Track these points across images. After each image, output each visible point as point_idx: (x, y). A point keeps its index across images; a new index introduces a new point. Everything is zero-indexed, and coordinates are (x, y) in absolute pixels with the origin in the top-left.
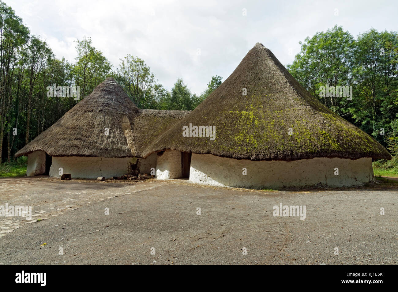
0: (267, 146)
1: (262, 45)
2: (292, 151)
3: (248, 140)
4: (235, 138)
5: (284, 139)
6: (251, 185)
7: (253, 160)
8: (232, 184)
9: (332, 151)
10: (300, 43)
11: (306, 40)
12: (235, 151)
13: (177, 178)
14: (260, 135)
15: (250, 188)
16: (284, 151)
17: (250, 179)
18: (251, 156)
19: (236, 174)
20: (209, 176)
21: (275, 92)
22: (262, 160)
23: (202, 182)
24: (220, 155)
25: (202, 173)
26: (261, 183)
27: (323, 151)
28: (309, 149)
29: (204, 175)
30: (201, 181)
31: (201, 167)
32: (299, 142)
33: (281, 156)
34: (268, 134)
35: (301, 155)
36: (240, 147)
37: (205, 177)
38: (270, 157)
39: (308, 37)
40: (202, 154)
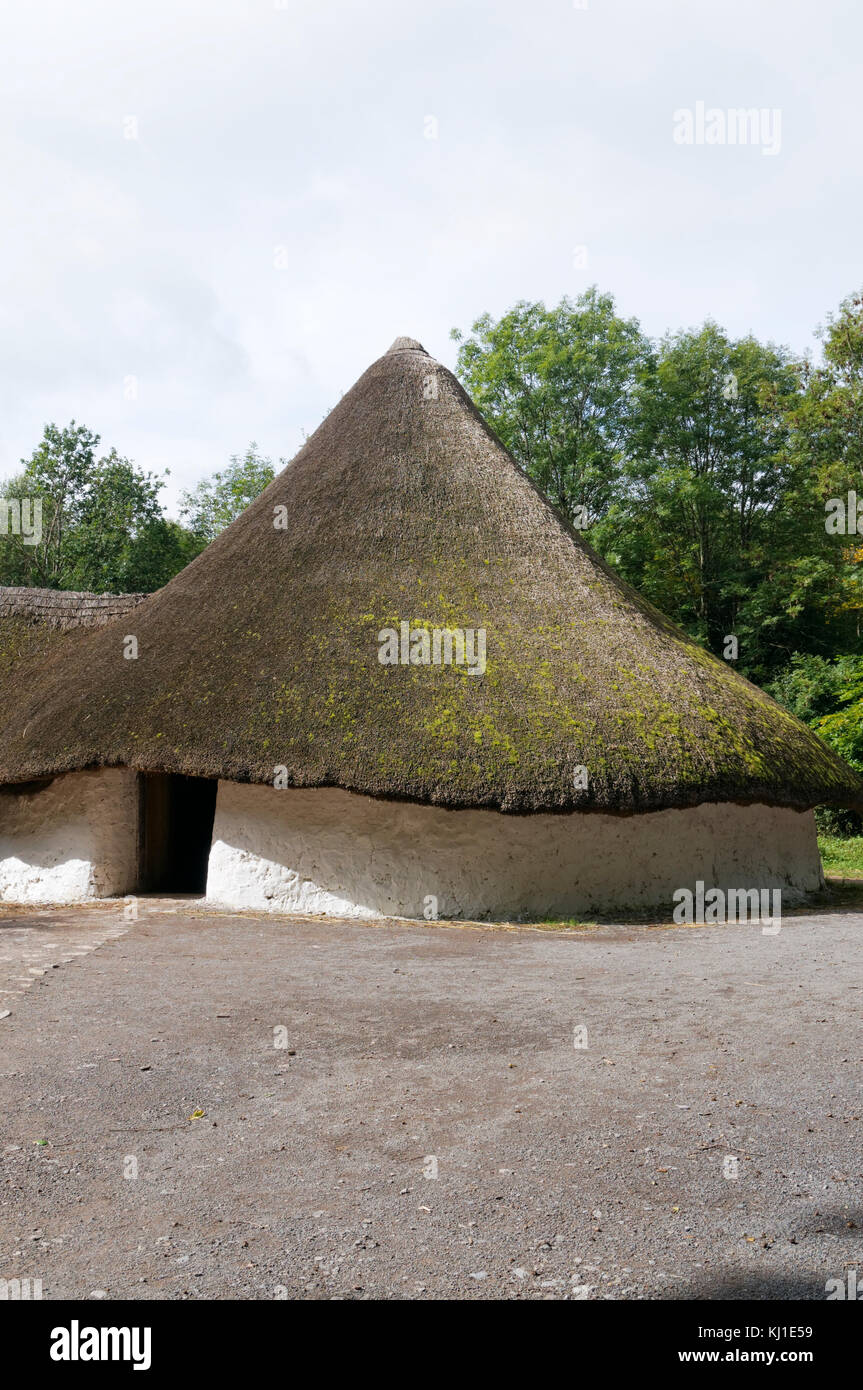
0: (552, 760)
1: (421, 349)
2: (635, 780)
3: (477, 734)
4: (428, 727)
5: (601, 733)
6: (485, 908)
7: (508, 812)
8: (412, 908)
9: (750, 780)
10: (456, 335)
11: (476, 327)
12: (439, 776)
13: (123, 895)
14: (516, 717)
15: (482, 918)
16: (610, 780)
17: (480, 885)
18: (503, 795)
19: (424, 868)
20: (309, 880)
21: (516, 552)
22: (542, 810)
23: (275, 904)
24: (380, 791)
25: (274, 867)
26: (519, 900)
27: (725, 779)
28: (684, 773)
29: (286, 873)
30: (269, 898)
31: (268, 843)
32: (652, 746)
33: (603, 798)
34: (546, 715)
35: (665, 793)
36: (454, 762)
37: (290, 884)
38: (569, 801)
39: (487, 317)
40: (299, 787)
